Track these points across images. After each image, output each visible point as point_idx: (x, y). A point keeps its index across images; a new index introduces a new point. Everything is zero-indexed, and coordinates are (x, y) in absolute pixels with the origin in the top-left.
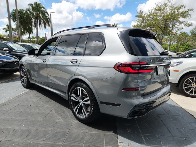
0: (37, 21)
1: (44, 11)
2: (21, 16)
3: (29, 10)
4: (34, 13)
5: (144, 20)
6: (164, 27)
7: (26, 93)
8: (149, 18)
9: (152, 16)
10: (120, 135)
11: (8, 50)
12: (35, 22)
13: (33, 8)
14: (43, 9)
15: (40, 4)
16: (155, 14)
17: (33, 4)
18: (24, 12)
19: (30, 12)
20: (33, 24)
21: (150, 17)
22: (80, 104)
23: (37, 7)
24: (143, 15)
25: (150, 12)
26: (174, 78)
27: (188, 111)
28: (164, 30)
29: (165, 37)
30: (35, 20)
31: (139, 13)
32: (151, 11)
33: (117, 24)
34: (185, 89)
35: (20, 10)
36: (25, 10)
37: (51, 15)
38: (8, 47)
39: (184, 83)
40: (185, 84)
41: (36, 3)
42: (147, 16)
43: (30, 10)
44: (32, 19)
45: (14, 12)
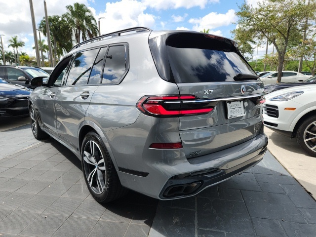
0: (79, 33)
1: (90, 17)
2: (55, 27)
3: (66, 16)
4: (75, 20)
5: (250, 20)
6: (288, 31)
7: (35, 148)
8: (260, 16)
9: (265, 12)
10: (156, 228)
11: (25, 79)
12: (76, 34)
13: (72, 12)
14: (87, 14)
15: (82, 6)
16: (272, 9)
17: (73, 6)
18: (60, 19)
19: (68, 19)
20: (74, 38)
21: (261, 14)
22: (96, 169)
23: (79, 11)
24: (249, 10)
25: (260, 6)
26: (287, 122)
27: (303, 185)
28: (288, 35)
29: (294, 47)
30: (77, 31)
31: (242, 9)
32: (262, 4)
33: (209, 30)
34: (307, 142)
35: (54, 17)
36: (61, 16)
37: (99, 22)
38: (25, 74)
39: (306, 131)
40: (307, 134)
41: (77, 5)
42: (256, 13)
43: (69, 16)
44: (71, 30)
45: (44, 21)
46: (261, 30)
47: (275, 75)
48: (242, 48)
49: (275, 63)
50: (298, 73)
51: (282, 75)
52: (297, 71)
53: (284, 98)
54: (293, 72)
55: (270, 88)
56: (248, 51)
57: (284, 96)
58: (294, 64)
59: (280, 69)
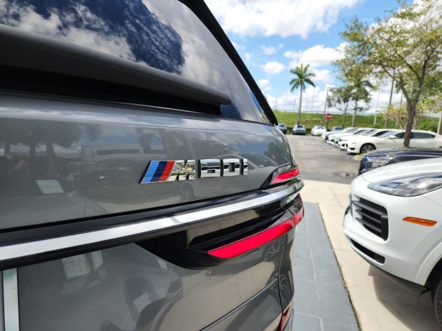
5: (364, 46)
6: (424, 67)
8: (379, 41)
9: (387, 33)
24: (362, 30)
28: (423, 73)
31: (351, 28)
42: (372, 36)
46: (380, 64)
47: (400, 136)
48: (354, 93)
49: (403, 118)
50: (437, 135)
51: (412, 136)
52: (436, 132)
53: (405, 187)
54: (430, 132)
55: (385, 156)
56: (363, 98)
57: (406, 181)
58: (432, 123)
59: (409, 127)
